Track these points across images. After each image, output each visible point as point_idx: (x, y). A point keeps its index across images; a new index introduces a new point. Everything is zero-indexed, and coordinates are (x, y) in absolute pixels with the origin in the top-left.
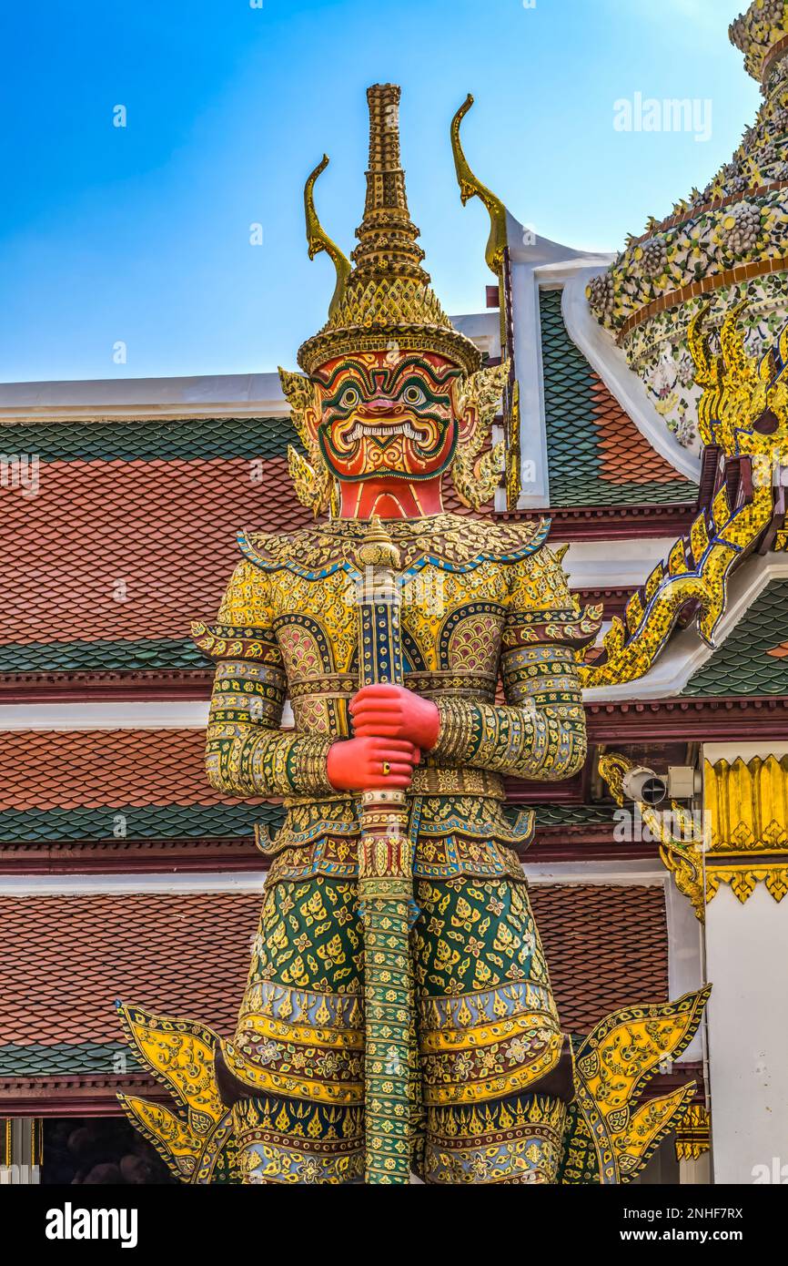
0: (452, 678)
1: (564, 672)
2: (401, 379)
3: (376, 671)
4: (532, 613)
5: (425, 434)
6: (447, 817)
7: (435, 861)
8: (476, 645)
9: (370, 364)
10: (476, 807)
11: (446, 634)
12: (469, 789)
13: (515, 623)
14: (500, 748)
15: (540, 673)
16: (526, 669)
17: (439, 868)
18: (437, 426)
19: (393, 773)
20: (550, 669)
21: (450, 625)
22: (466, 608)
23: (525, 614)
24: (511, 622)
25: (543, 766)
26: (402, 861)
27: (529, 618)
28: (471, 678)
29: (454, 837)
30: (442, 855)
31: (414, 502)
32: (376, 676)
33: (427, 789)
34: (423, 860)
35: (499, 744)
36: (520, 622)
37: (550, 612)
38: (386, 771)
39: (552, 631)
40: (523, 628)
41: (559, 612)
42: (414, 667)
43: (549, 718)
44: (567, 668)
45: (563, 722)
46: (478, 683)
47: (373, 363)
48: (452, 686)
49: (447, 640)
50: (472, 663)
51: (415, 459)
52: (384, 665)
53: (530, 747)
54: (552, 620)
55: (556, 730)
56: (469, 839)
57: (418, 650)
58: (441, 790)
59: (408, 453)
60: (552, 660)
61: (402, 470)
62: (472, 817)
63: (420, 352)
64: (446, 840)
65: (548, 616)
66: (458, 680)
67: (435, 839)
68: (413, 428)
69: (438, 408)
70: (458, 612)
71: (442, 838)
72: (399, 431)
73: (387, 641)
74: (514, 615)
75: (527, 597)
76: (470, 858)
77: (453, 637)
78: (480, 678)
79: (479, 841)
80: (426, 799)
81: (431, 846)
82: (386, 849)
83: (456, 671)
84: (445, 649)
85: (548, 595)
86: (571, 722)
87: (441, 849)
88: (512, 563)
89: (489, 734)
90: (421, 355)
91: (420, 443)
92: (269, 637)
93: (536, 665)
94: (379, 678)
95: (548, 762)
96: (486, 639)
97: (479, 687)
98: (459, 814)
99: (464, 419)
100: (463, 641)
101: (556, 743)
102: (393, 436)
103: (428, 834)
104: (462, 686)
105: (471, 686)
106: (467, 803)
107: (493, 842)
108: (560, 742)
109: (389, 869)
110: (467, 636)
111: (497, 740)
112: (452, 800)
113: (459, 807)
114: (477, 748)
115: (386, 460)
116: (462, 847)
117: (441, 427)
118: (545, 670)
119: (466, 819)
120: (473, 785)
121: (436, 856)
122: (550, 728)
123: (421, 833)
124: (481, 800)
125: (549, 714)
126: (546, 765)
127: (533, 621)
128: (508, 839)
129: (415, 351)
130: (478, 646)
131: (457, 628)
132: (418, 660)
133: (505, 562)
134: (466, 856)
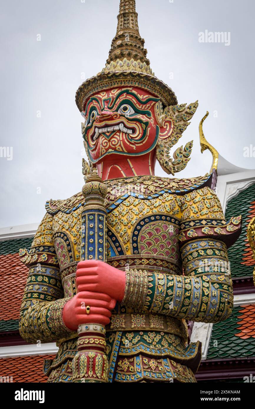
0: (141, 259)
1: (214, 254)
2: (118, 101)
3: (86, 252)
4: (194, 221)
5: (134, 130)
6: (137, 343)
7: (128, 371)
8: (157, 240)
9: (103, 96)
10: (158, 338)
11: (136, 233)
12: (152, 326)
13: (185, 228)
14: (167, 298)
15: (199, 255)
16: (191, 254)
17: (129, 375)
18: (141, 125)
19: (92, 313)
20: (205, 253)
21: (139, 227)
22: (149, 217)
23: (190, 222)
24: (182, 228)
25: (200, 311)
26: (96, 368)
27: (192, 224)
28: (155, 260)
29: (140, 356)
30: (132, 367)
31: (131, 168)
32: (86, 255)
33: (124, 326)
34: (121, 371)
35: (167, 295)
36: (187, 227)
37: (206, 220)
38: (88, 311)
39: (206, 230)
40: (188, 230)
41: (212, 220)
42: (117, 253)
43: (204, 281)
44: (217, 252)
45: (213, 283)
46: (160, 263)
47: (105, 96)
48: (141, 264)
49: (137, 236)
50: (155, 251)
51: (128, 144)
52: (91, 249)
53: (189, 297)
54: (206, 224)
55: (208, 288)
56: (150, 357)
57: (119, 243)
58: (133, 326)
59: (123, 140)
60: (207, 247)
61: (121, 150)
62: (154, 343)
63: (130, 87)
64: (135, 358)
65: (204, 222)
66: (145, 260)
67: (129, 357)
68: (125, 126)
69: (143, 117)
70: (143, 220)
71: (132, 356)
72: (116, 128)
73: (94, 235)
74: (184, 223)
75: (191, 212)
76: (150, 368)
77: (140, 234)
78: (162, 260)
79: (156, 358)
80: (124, 333)
81: (126, 362)
82: (86, 361)
83: (143, 254)
84: (136, 242)
85: (205, 211)
86: (218, 284)
87: (132, 363)
88: (182, 194)
89: (160, 289)
90: (131, 89)
91: (132, 136)
92: (52, 250)
93: (197, 251)
94: (88, 257)
95: (203, 308)
96: (164, 236)
97: (161, 266)
98: (145, 341)
99: (165, 127)
100: (147, 237)
101: (208, 296)
102: (114, 131)
103: (124, 354)
104: (148, 264)
105: (155, 264)
106: (152, 335)
107: (168, 359)
108: (210, 295)
109: (87, 373)
110: (150, 234)
111: (165, 293)
112: (141, 333)
113: (146, 337)
114: (152, 298)
115: (111, 145)
116: (145, 362)
117: (144, 126)
118: (202, 253)
119: (149, 344)
120: (155, 324)
121: (129, 367)
122: (203, 286)
123: (120, 354)
124: (162, 334)
125: (204, 279)
126: (202, 310)
127: (194, 225)
128: (179, 357)
129: (127, 87)
130: (158, 240)
131: (143, 229)
132: (119, 249)
133: (178, 194)
134: (147, 367)
